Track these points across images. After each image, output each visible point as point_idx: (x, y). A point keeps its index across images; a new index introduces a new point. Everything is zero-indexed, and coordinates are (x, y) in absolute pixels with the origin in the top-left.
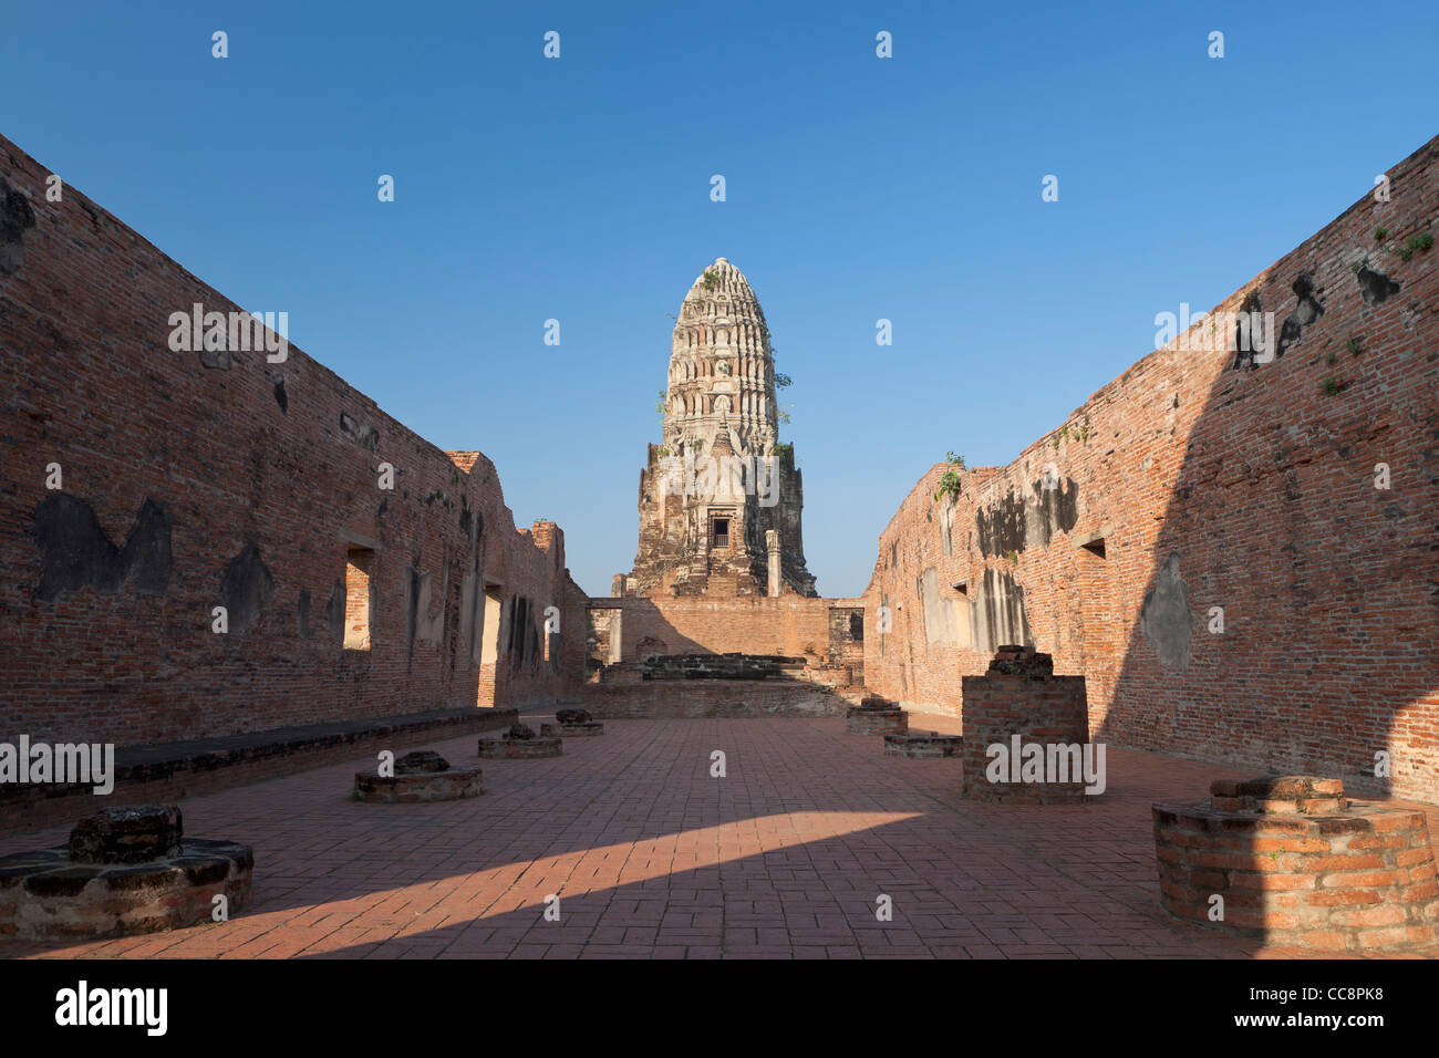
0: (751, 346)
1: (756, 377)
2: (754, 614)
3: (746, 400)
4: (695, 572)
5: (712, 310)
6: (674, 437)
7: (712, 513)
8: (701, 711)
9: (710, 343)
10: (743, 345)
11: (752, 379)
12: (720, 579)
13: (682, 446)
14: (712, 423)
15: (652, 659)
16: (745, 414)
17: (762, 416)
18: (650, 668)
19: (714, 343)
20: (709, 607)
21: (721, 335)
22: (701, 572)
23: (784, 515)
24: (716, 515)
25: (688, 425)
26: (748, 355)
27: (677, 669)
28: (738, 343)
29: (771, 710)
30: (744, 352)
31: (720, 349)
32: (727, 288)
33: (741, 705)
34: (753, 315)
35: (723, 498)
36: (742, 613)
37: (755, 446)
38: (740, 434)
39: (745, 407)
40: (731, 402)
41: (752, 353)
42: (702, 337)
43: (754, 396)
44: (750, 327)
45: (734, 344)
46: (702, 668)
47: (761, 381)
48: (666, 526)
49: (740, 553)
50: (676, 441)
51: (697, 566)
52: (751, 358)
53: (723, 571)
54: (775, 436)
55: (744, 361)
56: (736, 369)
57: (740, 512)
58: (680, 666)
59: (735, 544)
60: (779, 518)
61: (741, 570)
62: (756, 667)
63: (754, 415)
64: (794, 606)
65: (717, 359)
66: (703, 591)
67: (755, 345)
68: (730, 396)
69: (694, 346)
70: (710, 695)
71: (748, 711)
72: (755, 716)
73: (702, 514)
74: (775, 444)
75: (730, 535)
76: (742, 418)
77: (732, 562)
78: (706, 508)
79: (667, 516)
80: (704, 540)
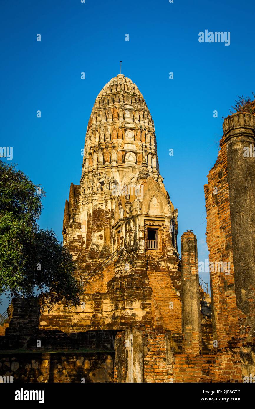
0: (146, 125)
1: (150, 144)
4: (138, 266)
7: (147, 223)
9: (121, 119)
10: (142, 123)
11: (148, 145)
12: (155, 273)
19: (124, 119)
21: (128, 115)
22: (142, 266)
24: (150, 225)
26: (145, 129)
28: (139, 121)
30: (143, 127)
31: (128, 123)
35: (155, 212)
40: (137, 157)
41: (147, 129)
42: (115, 115)
43: (149, 156)
45: (137, 121)
47: (153, 147)
49: (169, 254)
51: (140, 262)
52: (147, 132)
53: (157, 268)
55: (143, 133)
56: (138, 137)
57: (167, 223)
59: (164, 247)
61: (171, 266)
65: (126, 129)
66: (147, 282)
67: (149, 125)
68: (136, 153)
69: (110, 121)
73: (141, 222)
75: (159, 240)
77: (164, 260)
78: (143, 218)
79: (89, 233)
80: (142, 243)
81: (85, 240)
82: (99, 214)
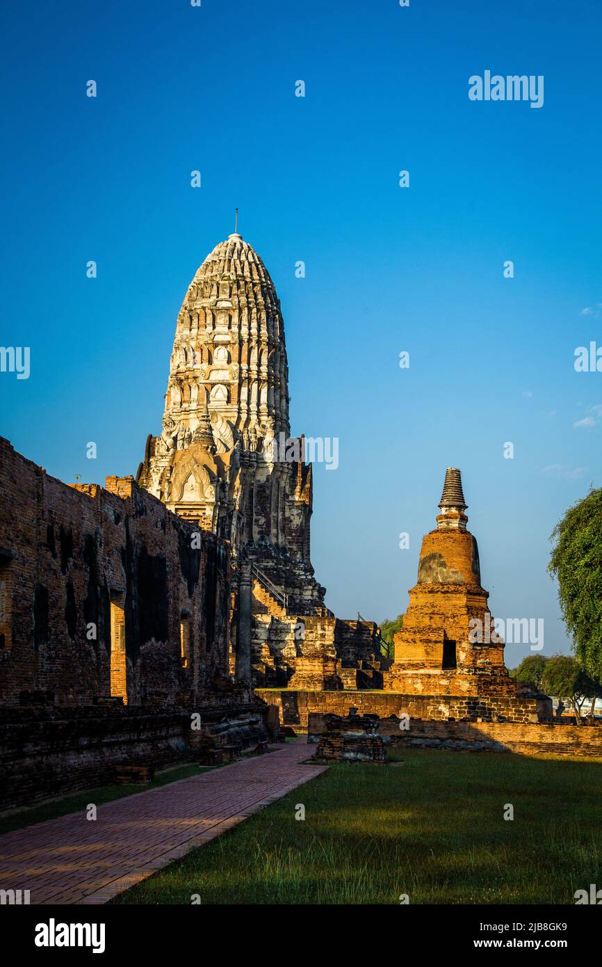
0: (254, 331)
1: (259, 365)
3: (244, 390)
5: (214, 292)
9: (210, 328)
10: (244, 330)
11: (254, 367)
16: (244, 405)
17: (263, 407)
19: (214, 328)
21: (222, 319)
23: (287, 514)
26: (250, 341)
28: (240, 328)
30: (245, 337)
32: (232, 268)
34: (259, 296)
35: (191, 497)
37: (253, 439)
39: (244, 396)
40: (229, 392)
41: (255, 338)
42: (202, 322)
43: (255, 386)
44: (254, 310)
45: (235, 329)
47: (264, 369)
52: (253, 344)
55: (245, 347)
56: (235, 356)
57: (209, 511)
63: (253, 406)
65: (216, 345)
67: (259, 330)
68: (228, 385)
69: (194, 331)
76: (240, 409)
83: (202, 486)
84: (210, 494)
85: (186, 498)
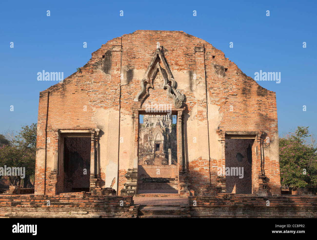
2: (165, 169)
6: (146, 122)
8: (154, 188)
12: (157, 159)
13: (148, 124)
14: (156, 119)
15: (143, 179)
17: (169, 117)
18: (143, 180)
20: (155, 167)
22: (153, 157)
23: (174, 142)
24: (157, 143)
25: (150, 119)
27: (149, 181)
29: (167, 188)
33: (161, 187)
35: (158, 139)
36: (162, 169)
37: (167, 124)
38: (163, 122)
46: (154, 180)
48: (144, 145)
49: (162, 152)
50: (147, 123)
51: (152, 156)
53: (158, 157)
54: (172, 122)
57: (163, 142)
58: (149, 180)
59: (161, 150)
60: (173, 143)
61: (163, 157)
62: (165, 180)
64: (174, 167)
66: (153, 162)
70: (155, 185)
71: (163, 188)
72: (164, 189)
73: (153, 143)
74: (172, 124)
75: (160, 148)
76: (163, 117)
77: (161, 155)
78: (154, 141)
79: (144, 142)
80: (154, 149)
81: (143, 145)
82: (147, 136)
83: (161, 136)
84: (163, 138)
85: (157, 139)
